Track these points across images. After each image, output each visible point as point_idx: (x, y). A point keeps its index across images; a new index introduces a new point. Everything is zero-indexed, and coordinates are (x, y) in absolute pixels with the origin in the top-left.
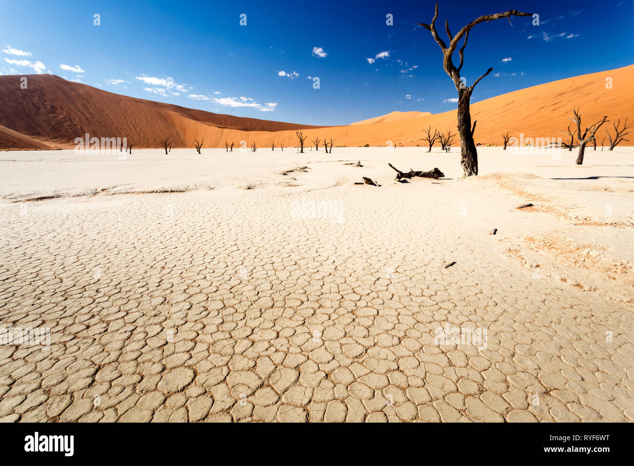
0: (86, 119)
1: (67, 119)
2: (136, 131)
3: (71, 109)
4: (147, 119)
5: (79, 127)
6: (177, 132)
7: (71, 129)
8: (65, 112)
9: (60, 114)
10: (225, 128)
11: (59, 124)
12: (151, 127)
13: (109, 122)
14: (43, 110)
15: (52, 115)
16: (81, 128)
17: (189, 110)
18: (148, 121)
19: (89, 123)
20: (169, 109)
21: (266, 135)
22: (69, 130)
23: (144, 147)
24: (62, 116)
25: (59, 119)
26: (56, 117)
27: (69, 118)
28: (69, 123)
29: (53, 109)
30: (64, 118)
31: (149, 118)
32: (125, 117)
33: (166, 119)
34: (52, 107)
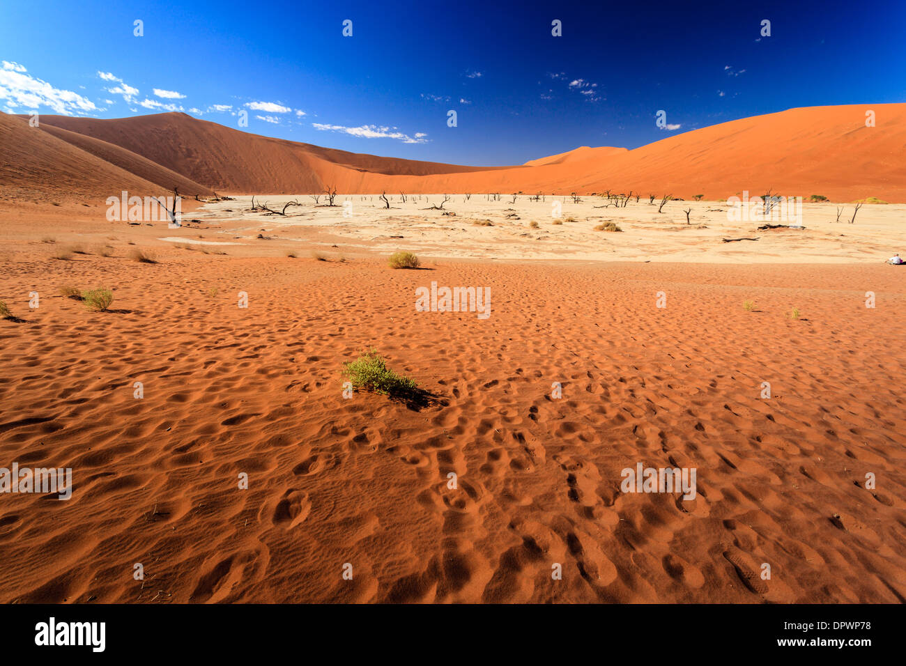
0: (221, 163)
1: (203, 163)
2: (271, 175)
3: (205, 153)
4: (281, 161)
5: (215, 172)
6: (313, 177)
7: (209, 174)
8: (200, 156)
9: (196, 158)
10: (366, 171)
11: (197, 169)
12: (285, 171)
13: (243, 166)
14: (180, 154)
15: (189, 159)
16: (218, 172)
17: (326, 149)
18: (282, 164)
19: (224, 167)
20: (303, 149)
21: (412, 180)
22: (207, 176)
23: (280, 194)
24: (198, 161)
25: (196, 163)
26: (194, 161)
27: (205, 162)
28: (206, 168)
29: (189, 153)
30: (201, 162)
31: (282, 160)
32: (258, 160)
33: (300, 161)
34: (187, 149)
